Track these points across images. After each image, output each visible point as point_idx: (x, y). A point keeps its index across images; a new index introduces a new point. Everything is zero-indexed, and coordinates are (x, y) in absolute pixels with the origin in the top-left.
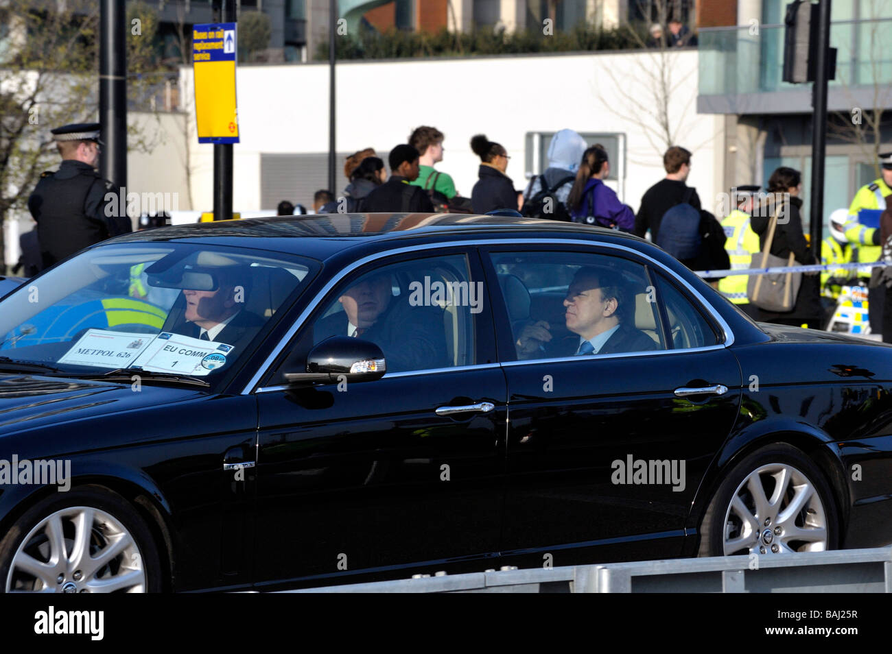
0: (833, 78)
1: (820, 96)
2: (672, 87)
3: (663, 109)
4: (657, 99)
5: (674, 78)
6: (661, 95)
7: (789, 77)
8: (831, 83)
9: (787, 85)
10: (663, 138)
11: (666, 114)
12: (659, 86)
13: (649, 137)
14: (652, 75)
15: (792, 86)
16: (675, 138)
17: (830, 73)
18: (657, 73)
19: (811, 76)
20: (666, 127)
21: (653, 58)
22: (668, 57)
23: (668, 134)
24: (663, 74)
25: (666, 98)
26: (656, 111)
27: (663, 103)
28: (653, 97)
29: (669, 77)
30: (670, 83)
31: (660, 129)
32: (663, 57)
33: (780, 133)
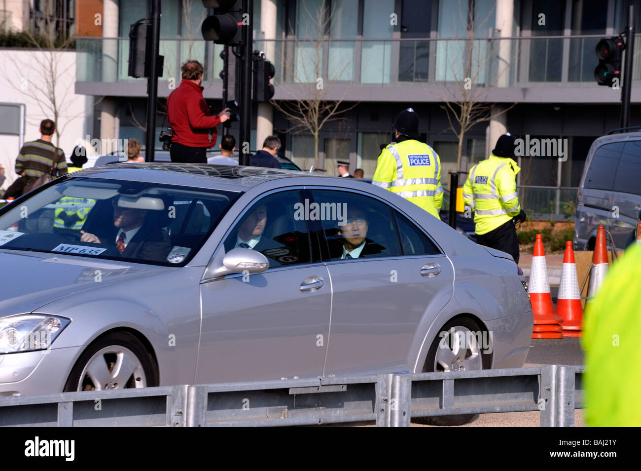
0: (161, 75)
1: (153, 87)
2: (57, 75)
3: (52, 89)
4: (48, 82)
5: (60, 69)
6: (50, 80)
7: (132, 72)
8: (160, 79)
9: (131, 78)
10: (52, 109)
11: (53, 93)
12: (48, 74)
13: (41, 107)
14: (44, 66)
15: (135, 79)
16: (59, 109)
17: (160, 72)
18: (47, 65)
19: (147, 74)
20: (54, 102)
21: (45, 55)
22: (55, 55)
23: (55, 106)
24: (51, 67)
25: (54, 81)
26: (46, 90)
27: (52, 86)
28: (45, 81)
29: (56, 68)
30: (56, 72)
31: (49, 103)
32: (51, 54)
33: (131, 109)
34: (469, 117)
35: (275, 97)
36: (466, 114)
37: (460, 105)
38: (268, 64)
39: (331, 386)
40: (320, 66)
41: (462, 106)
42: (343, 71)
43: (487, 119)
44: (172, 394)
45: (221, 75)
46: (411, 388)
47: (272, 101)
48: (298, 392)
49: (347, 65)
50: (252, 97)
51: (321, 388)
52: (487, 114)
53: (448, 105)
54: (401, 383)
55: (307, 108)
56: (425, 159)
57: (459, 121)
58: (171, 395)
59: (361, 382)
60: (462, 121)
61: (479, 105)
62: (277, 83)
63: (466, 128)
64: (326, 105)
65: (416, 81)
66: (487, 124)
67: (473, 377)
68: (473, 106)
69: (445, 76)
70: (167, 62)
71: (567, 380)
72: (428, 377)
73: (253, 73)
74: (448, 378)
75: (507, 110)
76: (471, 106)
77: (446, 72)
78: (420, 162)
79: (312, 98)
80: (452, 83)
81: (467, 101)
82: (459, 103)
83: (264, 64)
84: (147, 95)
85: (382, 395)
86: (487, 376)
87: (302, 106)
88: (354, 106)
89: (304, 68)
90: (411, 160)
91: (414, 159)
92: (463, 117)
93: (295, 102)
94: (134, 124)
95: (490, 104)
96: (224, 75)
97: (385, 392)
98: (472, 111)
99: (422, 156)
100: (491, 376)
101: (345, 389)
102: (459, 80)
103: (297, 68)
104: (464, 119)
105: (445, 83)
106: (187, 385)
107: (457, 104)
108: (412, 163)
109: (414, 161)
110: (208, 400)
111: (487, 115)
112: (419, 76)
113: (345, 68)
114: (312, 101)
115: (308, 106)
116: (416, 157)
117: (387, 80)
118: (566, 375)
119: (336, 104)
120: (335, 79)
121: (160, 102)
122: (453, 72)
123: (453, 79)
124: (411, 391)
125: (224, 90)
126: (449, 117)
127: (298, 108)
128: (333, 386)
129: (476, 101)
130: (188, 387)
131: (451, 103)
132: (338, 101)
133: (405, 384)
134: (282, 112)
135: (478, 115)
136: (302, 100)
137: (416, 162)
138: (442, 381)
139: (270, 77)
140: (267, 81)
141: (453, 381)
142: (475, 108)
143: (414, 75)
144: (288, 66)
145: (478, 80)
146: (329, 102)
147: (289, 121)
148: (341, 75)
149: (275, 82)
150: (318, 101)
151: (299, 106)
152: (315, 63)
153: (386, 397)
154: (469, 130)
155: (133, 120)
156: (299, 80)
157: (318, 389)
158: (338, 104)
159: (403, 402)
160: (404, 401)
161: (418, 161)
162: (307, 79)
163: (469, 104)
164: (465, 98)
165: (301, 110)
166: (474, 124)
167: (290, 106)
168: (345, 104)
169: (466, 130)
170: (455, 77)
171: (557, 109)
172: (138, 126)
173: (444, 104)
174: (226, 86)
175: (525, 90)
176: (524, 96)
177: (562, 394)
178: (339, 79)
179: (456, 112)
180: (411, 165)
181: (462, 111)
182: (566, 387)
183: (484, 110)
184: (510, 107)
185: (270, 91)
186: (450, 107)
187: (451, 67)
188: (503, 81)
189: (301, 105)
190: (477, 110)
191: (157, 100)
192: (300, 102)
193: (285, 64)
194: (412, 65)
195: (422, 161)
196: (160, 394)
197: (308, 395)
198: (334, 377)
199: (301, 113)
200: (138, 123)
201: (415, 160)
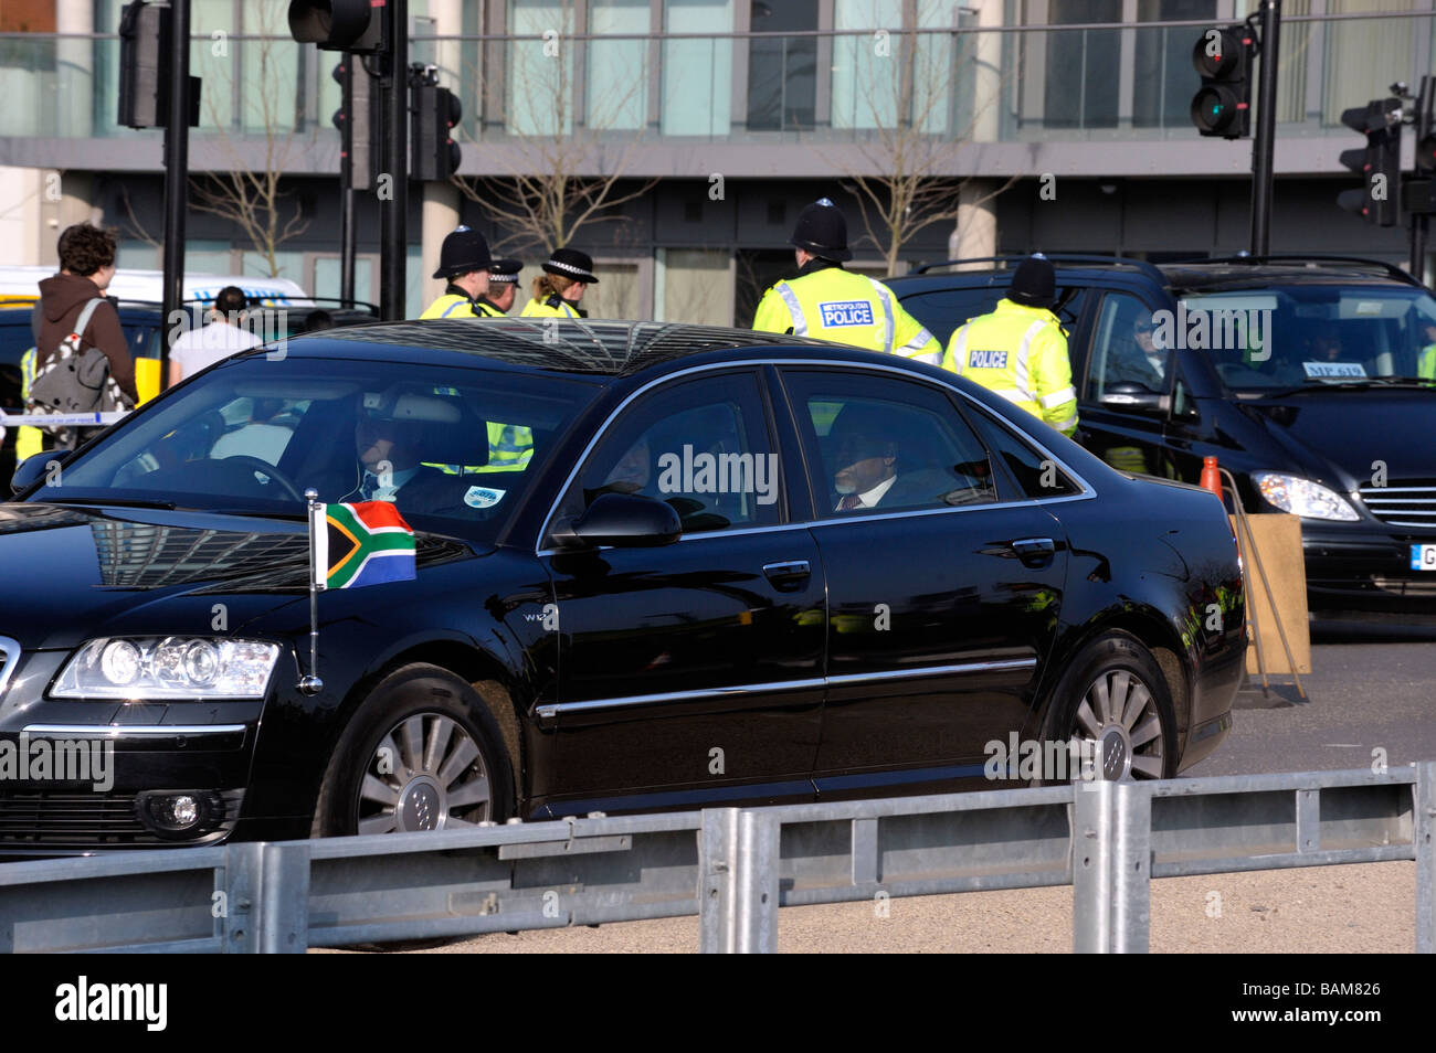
0: (195, 123)
1: (176, 149)
7: (128, 117)
8: (192, 131)
9: (125, 129)
15: (133, 130)
17: (192, 117)
19: (163, 119)
33: (126, 201)
34: (908, 210)
35: (463, 170)
36: (902, 206)
37: (887, 183)
38: (444, 94)
39: (595, 840)
40: (568, 95)
41: (892, 185)
42: (620, 107)
43: (951, 216)
44: (226, 865)
45: (337, 120)
46: (779, 840)
47: (457, 178)
48: (520, 854)
49: (629, 96)
50: (409, 171)
51: (573, 844)
52: (951, 203)
53: (863, 183)
54: (756, 829)
55: (538, 194)
56: (861, 310)
57: (888, 220)
58: (224, 868)
59: (665, 829)
60: (893, 220)
61: (933, 183)
62: (468, 137)
63: (903, 236)
64: (580, 188)
65: (786, 130)
66: (952, 225)
67: (921, 811)
68: (919, 186)
69: (854, 116)
70: (209, 89)
71: (1133, 814)
72: (819, 812)
73: (409, 114)
74: (862, 815)
75: (996, 193)
76: (913, 186)
77: (855, 107)
78: (849, 318)
79: (550, 171)
80: (869, 133)
81: (906, 173)
82: (885, 178)
83: (434, 92)
84: (163, 168)
85: (713, 857)
86: (953, 809)
87: (526, 191)
88: (645, 189)
89: (530, 102)
90: (827, 314)
91: (833, 312)
92: (896, 212)
93: (511, 180)
94: (136, 235)
95: (954, 181)
96: (344, 121)
97: (720, 850)
98: (917, 196)
99: (854, 303)
100: (962, 808)
101: (627, 844)
102: (884, 126)
103: (512, 100)
104: (898, 216)
105: (853, 134)
106: (263, 844)
107: (883, 181)
108: (829, 320)
109: (834, 316)
110: (312, 875)
111: (952, 206)
112: (795, 118)
113: (624, 101)
114: (550, 178)
115: (540, 191)
116: (839, 307)
117: (722, 128)
118: (1131, 803)
119: (604, 183)
120: (601, 128)
121: (193, 183)
122: (872, 107)
123: (873, 125)
124: (778, 846)
125: (345, 155)
126: (864, 213)
127: (517, 193)
128: (601, 839)
129: (925, 174)
130: (265, 848)
131: (868, 180)
132: (609, 178)
133: (766, 832)
134: (480, 204)
135: (928, 206)
136: (525, 176)
137: (839, 317)
138: (849, 821)
139: (450, 124)
140: (443, 132)
141: (875, 822)
142: (922, 190)
143: (783, 116)
144: (491, 98)
145: (929, 126)
146: (588, 181)
147: (495, 223)
148: (615, 118)
149: (461, 135)
150: (562, 177)
151: (519, 189)
152: (554, 91)
153: (721, 861)
154: (907, 242)
155: (133, 227)
156: (518, 129)
157: (566, 847)
158: (609, 184)
159: (762, 873)
160: (763, 869)
161: (844, 316)
162: (536, 125)
163: (907, 182)
164: (901, 168)
165: (523, 197)
166: (920, 226)
167: (498, 189)
168: (625, 185)
169: (904, 241)
170: (877, 119)
171: (1109, 189)
172: (145, 238)
173: (850, 181)
174: (347, 146)
175: (1035, 149)
176: (1034, 161)
177: (1122, 846)
178: (612, 127)
179: (880, 200)
180: (826, 325)
181: (894, 198)
182: (1131, 829)
183: (944, 196)
184: (1002, 186)
185: (450, 156)
186: (865, 188)
187: (867, 96)
188: (985, 126)
189: (524, 186)
190: (928, 194)
191: (188, 179)
192: (521, 180)
193: (484, 92)
194: (779, 91)
195: (853, 316)
196: (200, 866)
197: (542, 859)
198: (601, 818)
199: (525, 205)
200: (143, 232)
201: (837, 313)
